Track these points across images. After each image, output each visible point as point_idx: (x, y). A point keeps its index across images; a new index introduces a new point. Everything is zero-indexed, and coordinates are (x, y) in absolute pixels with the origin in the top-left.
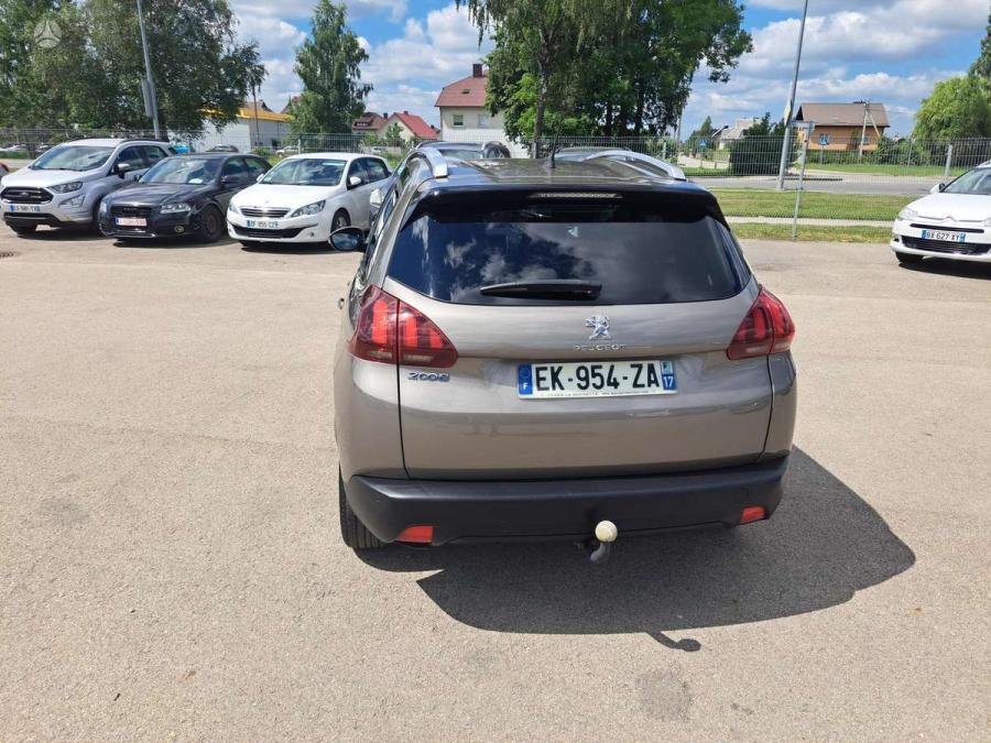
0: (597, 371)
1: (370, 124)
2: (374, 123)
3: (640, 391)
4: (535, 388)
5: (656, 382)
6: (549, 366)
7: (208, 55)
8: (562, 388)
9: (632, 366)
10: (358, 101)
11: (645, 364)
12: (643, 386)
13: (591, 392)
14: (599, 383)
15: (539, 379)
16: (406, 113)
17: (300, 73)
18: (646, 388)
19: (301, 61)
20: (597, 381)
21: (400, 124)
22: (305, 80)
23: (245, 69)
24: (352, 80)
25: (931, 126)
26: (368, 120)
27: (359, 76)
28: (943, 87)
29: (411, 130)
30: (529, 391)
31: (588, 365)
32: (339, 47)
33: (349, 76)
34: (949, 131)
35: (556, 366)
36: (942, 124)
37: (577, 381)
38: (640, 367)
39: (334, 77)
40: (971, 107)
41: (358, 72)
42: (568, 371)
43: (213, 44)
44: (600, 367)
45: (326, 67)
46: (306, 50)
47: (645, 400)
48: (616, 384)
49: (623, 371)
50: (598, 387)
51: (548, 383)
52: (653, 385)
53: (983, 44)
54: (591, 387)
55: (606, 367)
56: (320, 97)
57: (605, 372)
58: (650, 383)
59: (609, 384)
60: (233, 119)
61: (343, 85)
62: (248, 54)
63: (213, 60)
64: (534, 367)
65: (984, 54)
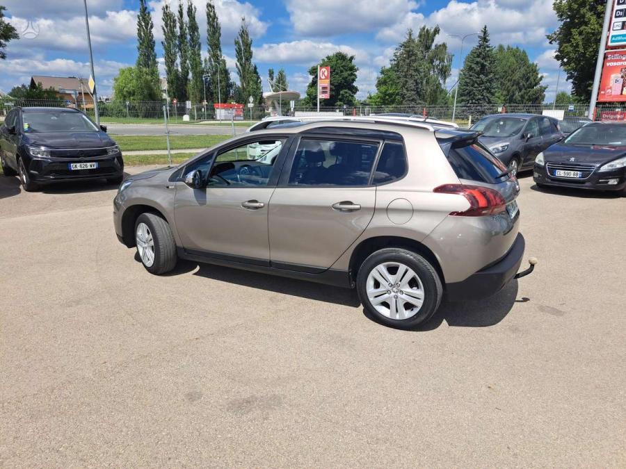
25: (124, 94)
28: (124, 72)
34: (135, 97)
36: (131, 94)
40: (143, 85)
53: (139, 49)
65: (141, 55)
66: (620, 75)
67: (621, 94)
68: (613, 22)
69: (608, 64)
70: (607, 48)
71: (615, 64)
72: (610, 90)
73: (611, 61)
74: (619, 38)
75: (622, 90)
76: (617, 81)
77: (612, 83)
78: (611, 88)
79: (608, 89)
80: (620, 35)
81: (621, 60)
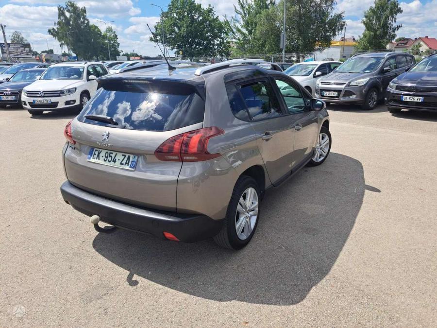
0: (111, 155)
1: (405, 44)
2: (408, 44)
3: (121, 166)
4: (92, 157)
5: (128, 164)
6: (98, 149)
7: (322, 19)
8: (99, 159)
9: (123, 155)
10: (393, 33)
11: (127, 155)
12: (123, 164)
13: (107, 163)
14: (110, 160)
15: (95, 154)
16: (427, 37)
17: (364, 23)
18: (124, 166)
19: (366, 17)
20: (109, 159)
21: (422, 43)
22: (366, 26)
23: (337, 24)
24: (392, 23)
26: (405, 42)
27: (395, 21)
29: (428, 45)
30: (90, 159)
31: (109, 152)
32: (387, 8)
33: (390, 22)
35: (101, 150)
37: (104, 157)
38: (125, 156)
39: (382, 23)
41: (395, 19)
42: (103, 153)
43: (324, 14)
44: (112, 153)
45: (378, 18)
46: (370, 11)
47: (122, 171)
48: (115, 161)
49: (120, 157)
50: (109, 162)
51: (96, 156)
52: (127, 165)
54: (107, 161)
55: (114, 153)
56: (372, 33)
57: (113, 156)
58: (126, 163)
59: (113, 161)
60: (328, 46)
61: (385, 26)
62: (339, 17)
63: (323, 22)
64: (95, 149)
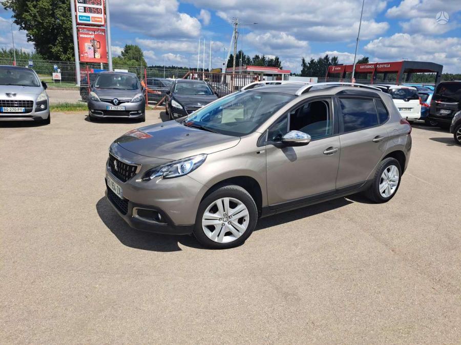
66: (91, 45)
67: (95, 57)
68: (77, 6)
69: (81, 36)
70: (78, 24)
71: (86, 36)
72: (86, 54)
73: (82, 33)
74: (84, 18)
75: (94, 55)
76: (89, 48)
77: (86, 50)
78: (87, 53)
79: (85, 53)
80: (85, 16)
81: (89, 34)
